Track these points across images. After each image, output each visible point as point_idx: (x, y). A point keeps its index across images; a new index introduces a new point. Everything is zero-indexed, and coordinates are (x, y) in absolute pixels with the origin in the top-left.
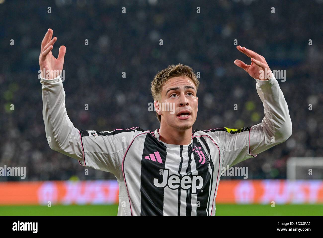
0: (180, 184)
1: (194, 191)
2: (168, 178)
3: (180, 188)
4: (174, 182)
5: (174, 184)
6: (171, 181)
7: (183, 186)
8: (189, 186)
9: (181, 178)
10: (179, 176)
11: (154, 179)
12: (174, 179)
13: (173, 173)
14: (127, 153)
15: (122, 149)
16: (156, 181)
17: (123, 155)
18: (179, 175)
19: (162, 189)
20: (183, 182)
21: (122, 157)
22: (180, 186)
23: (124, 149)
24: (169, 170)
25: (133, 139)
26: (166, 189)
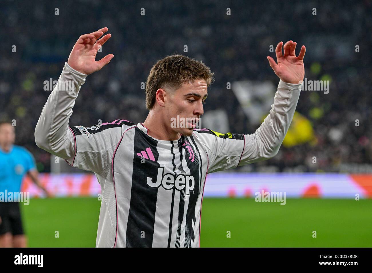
0: (174, 184)
1: (187, 192)
2: (163, 176)
3: (174, 188)
4: (169, 181)
5: (168, 184)
6: (165, 181)
7: (177, 186)
8: (183, 187)
9: (175, 176)
10: (174, 175)
11: (148, 178)
12: (169, 179)
13: (168, 171)
14: (117, 151)
15: (111, 147)
16: (149, 180)
17: (112, 153)
18: (174, 173)
19: (156, 189)
20: (178, 182)
21: (111, 155)
22: (174, 186)
23: (113, 147)
24: (163, 168)
25: (122, 136)
26: (160, 189)
